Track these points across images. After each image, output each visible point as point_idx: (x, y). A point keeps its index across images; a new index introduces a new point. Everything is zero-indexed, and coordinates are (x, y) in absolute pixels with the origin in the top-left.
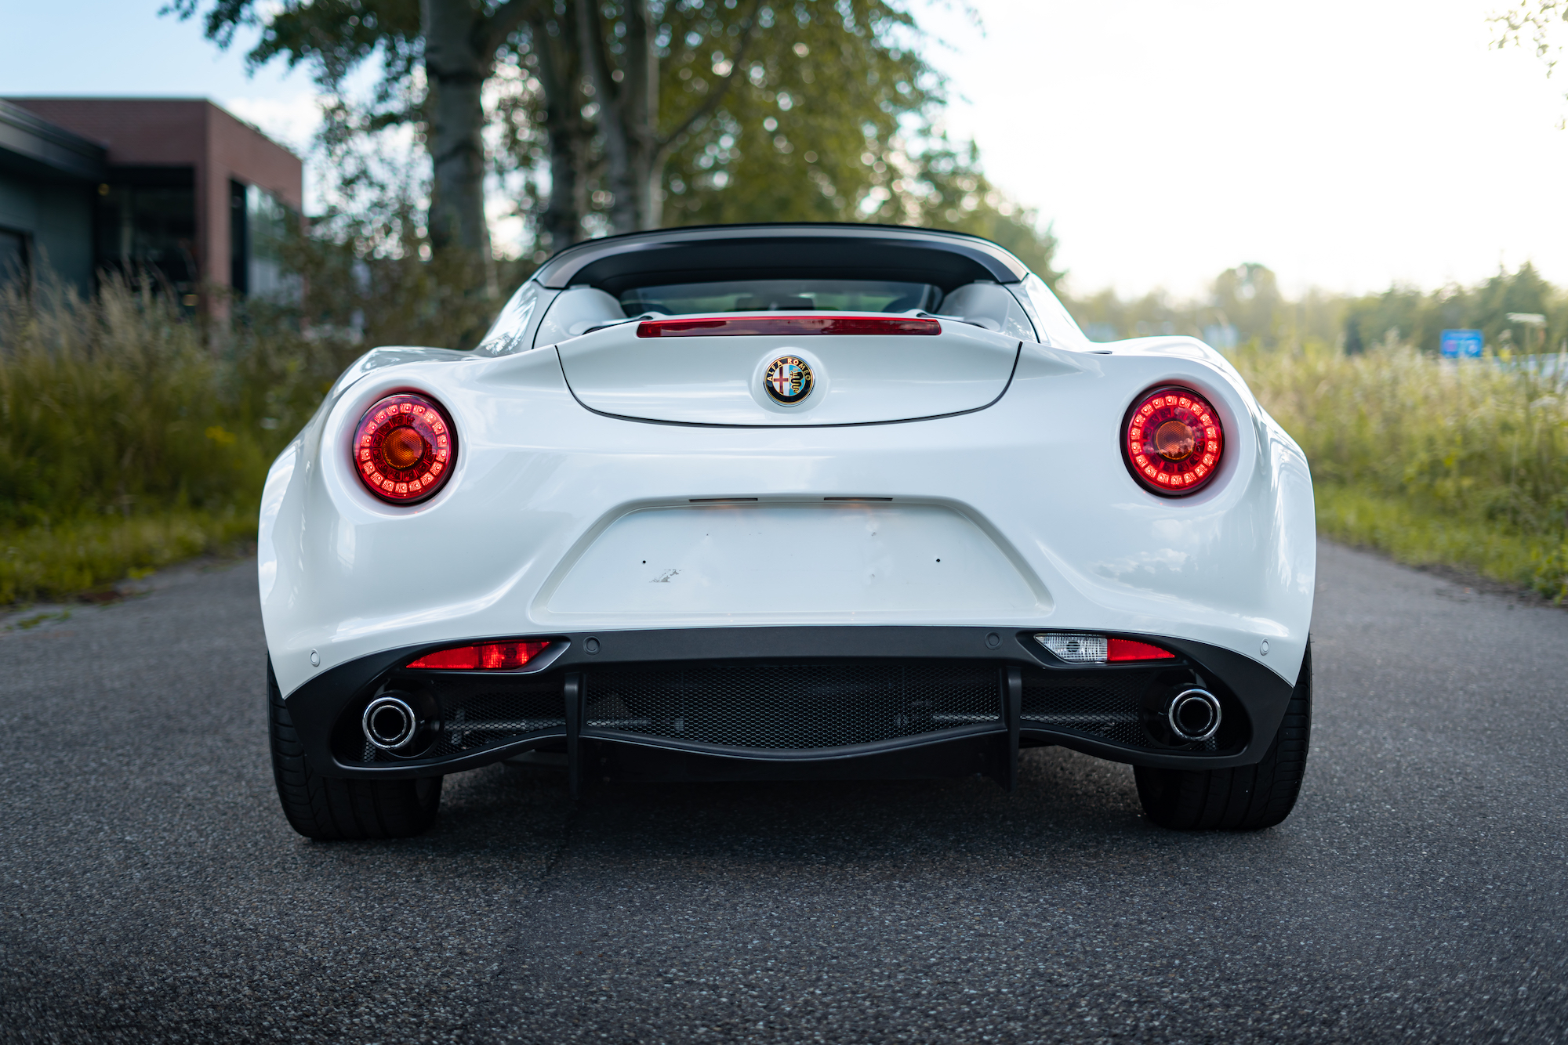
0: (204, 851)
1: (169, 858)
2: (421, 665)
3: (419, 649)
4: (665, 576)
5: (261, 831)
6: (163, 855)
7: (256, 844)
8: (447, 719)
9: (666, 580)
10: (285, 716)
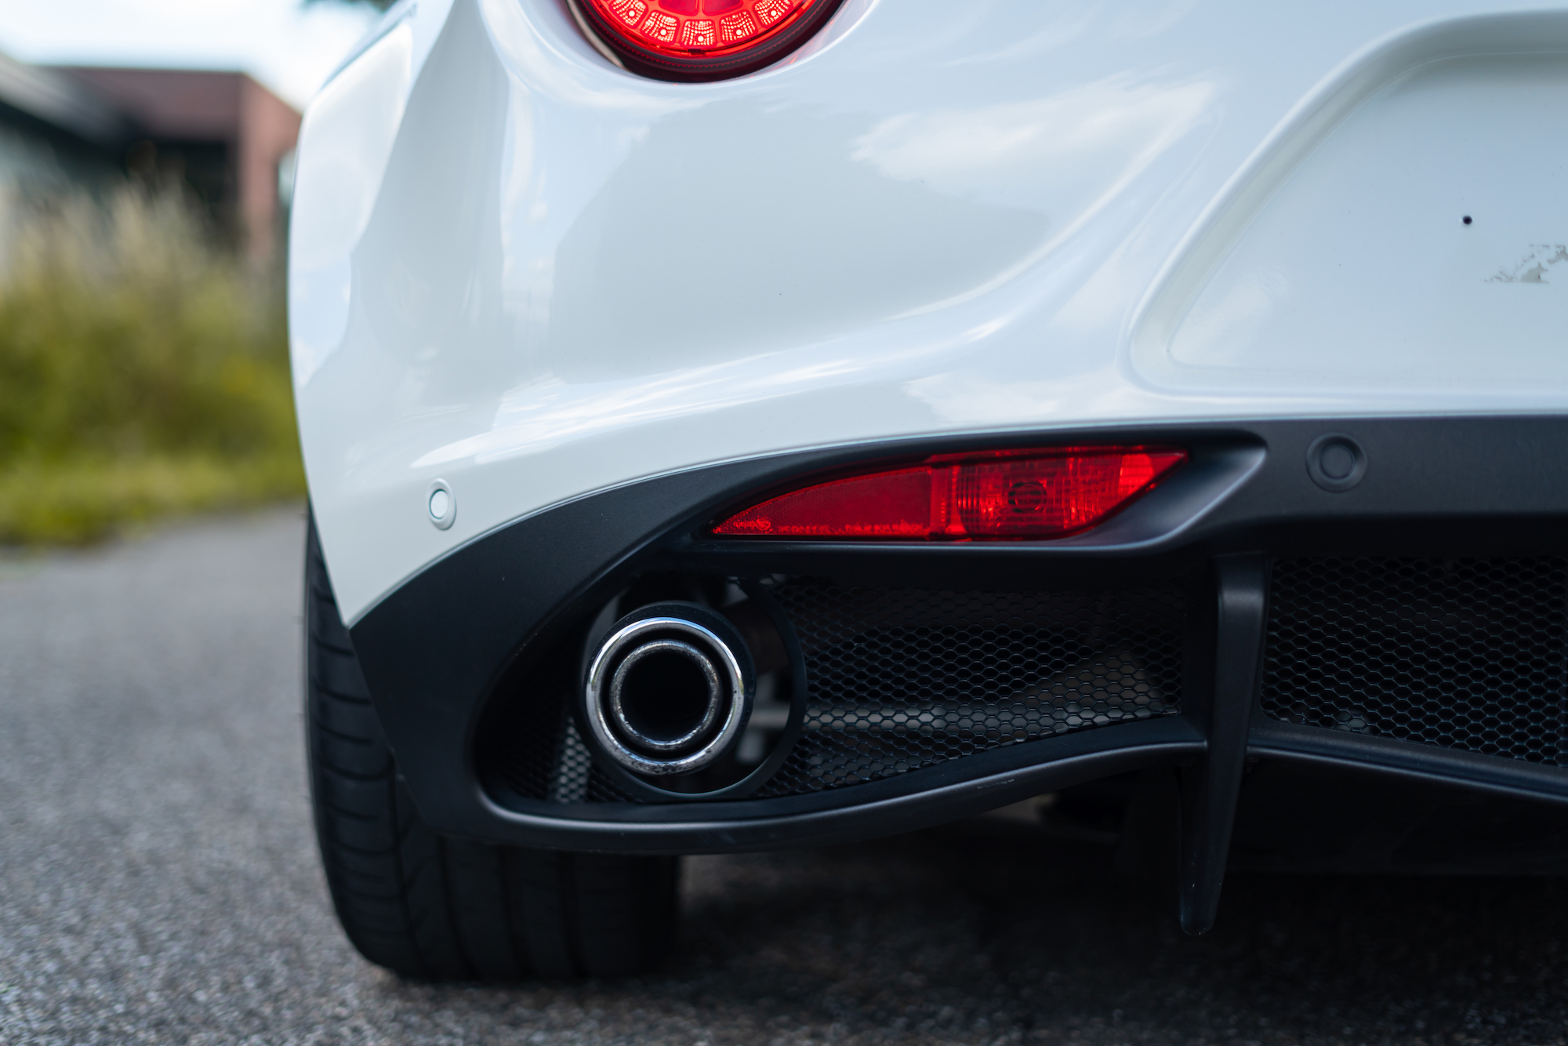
0: (142, 997)
1: (54, 1014)
2: (763, 525)
4: (1533, 264)
5: (283, 944)
6: (42, 1005)
7: (265, 981)
8: (814, 702)
10: (348, 675)
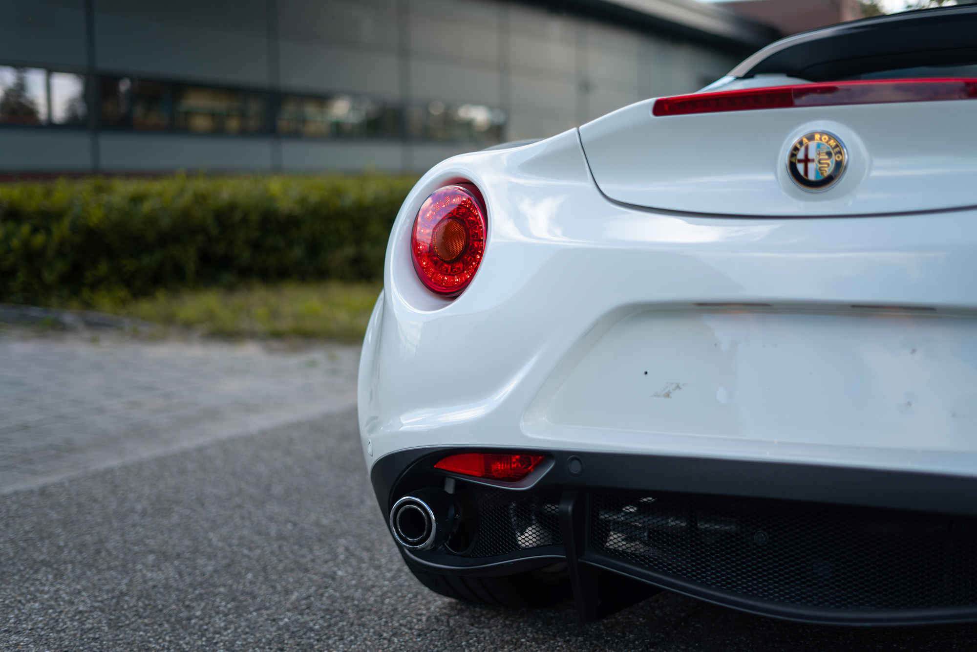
3: (442, 449)
4: (667, 391)
9: (668, 395)
